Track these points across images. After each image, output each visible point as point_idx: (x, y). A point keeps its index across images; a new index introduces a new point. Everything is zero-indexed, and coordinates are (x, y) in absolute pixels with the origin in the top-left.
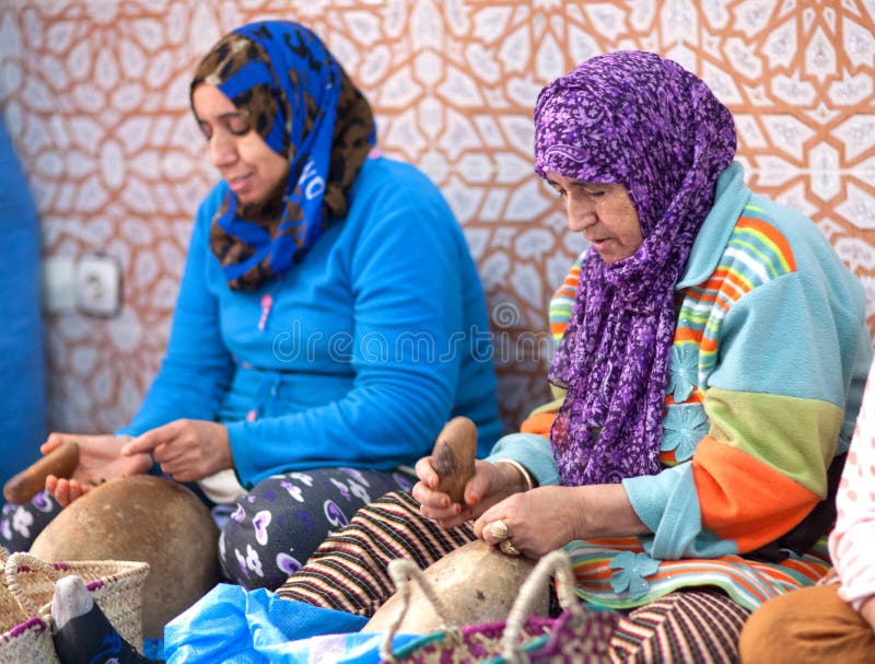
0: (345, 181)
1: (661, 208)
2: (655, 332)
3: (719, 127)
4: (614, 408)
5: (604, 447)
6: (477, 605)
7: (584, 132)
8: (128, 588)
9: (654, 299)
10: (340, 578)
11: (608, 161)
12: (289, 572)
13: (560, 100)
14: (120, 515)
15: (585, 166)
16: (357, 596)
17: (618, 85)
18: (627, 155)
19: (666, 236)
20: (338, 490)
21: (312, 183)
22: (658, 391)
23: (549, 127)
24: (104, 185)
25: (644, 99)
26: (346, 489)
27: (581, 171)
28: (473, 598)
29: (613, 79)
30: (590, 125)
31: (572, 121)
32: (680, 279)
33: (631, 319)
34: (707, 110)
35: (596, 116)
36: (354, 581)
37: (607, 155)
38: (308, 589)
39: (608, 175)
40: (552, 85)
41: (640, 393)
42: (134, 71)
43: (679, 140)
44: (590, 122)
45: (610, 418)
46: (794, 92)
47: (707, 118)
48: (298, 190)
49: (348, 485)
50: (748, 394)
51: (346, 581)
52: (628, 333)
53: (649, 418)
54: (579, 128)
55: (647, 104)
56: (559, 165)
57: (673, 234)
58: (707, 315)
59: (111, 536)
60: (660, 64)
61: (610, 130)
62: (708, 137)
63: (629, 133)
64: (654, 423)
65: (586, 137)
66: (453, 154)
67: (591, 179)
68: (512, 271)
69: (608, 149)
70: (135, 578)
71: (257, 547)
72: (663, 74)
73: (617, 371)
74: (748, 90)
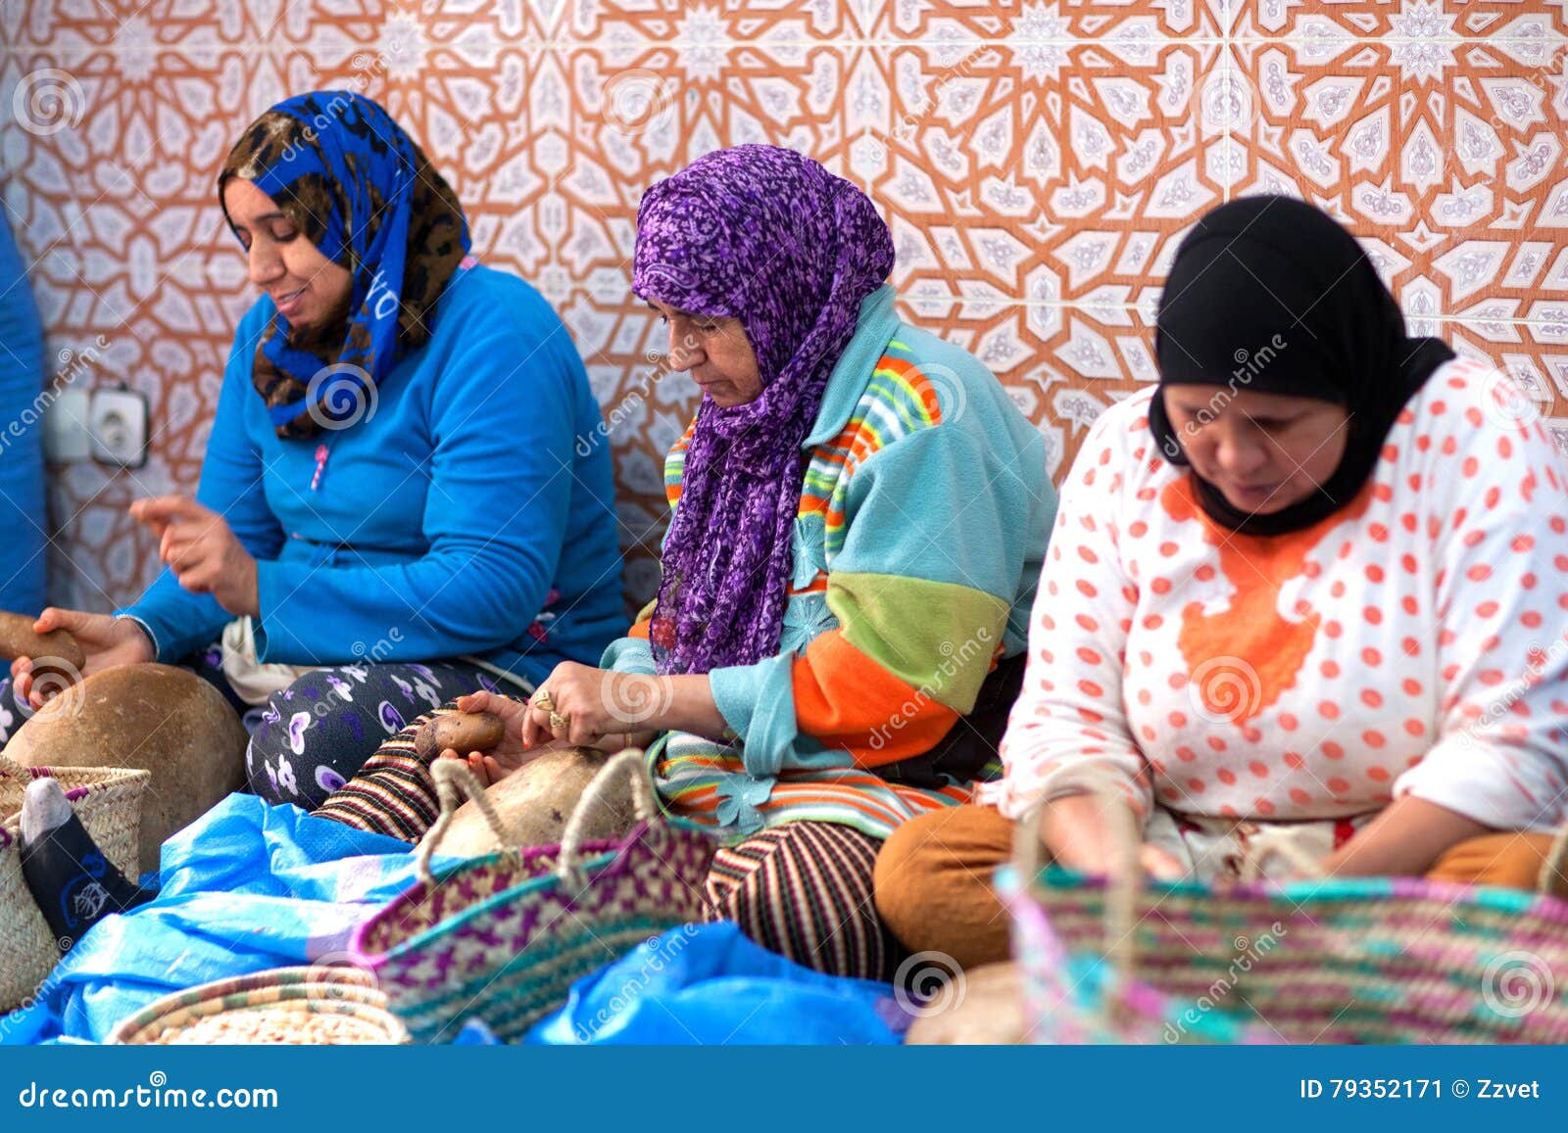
0: (426, 298)
1: (786, 349)
2: (775, 504)
3: (870, 248)
4: (723, 600)
5: (709, 648)
6: (552, 827)
7: (693, 251)
8: (120, 799)
9: (772, 460)
10: (389, 797)
11: (721, 289)
12: (331, 790)
13: (667, 206)
14: (119, 711)
15: (693, 293)
16: (409, 821)
17: (741, 194)
18: (746, 284)
19: (792, 386)
20: (399, 689)
21: (383, 298)
22: (776, 579)
23: (652, 239)
24: (132, 296)
25: (772, 213)
26: (410, 689)
27: (688, 299)
28: (547, 819)
29: (735, 185)
30: (701, 243)
31: (680, 236)
32: (807, 435)
33: (746, 486)
34: (856, 227)
35: (710, 232)
36: (406, 802)
37: (721, 282)
38: (347, 811)
39: (721, 307)
40: (660, 186)
41: (756, 583)
42: (174, 147)
43: (814, 266)
44: (702, 239)
45: (718, 612)
46: (1007, 199)
47: (855, 239)
48: (364, 308)
49: (414, 684)
50: (868, 575)
51: (395, 802)
52: (742, 504)
53: (765, 613)
54: (688, 246)
55: (776, 219)
56: (661, 290)
57: (802, 385)
58: (834, 481)
59: (106, 736)
60: (798, 166)
61: (727, 250)
62: (854, 263)
63: (750, 257)
64: (769, 621)
65: (697, 257)
66: (579, 267)
67: (697, 311)
68: (650, 421)
69: (722, 275)
70: (130, 787)
71: (291, 756)
72: (801, 181)
73: (727, 553)
74: (951, 195)
